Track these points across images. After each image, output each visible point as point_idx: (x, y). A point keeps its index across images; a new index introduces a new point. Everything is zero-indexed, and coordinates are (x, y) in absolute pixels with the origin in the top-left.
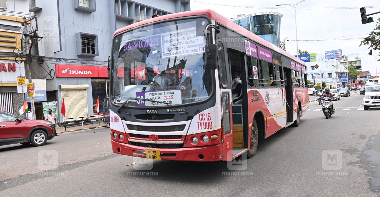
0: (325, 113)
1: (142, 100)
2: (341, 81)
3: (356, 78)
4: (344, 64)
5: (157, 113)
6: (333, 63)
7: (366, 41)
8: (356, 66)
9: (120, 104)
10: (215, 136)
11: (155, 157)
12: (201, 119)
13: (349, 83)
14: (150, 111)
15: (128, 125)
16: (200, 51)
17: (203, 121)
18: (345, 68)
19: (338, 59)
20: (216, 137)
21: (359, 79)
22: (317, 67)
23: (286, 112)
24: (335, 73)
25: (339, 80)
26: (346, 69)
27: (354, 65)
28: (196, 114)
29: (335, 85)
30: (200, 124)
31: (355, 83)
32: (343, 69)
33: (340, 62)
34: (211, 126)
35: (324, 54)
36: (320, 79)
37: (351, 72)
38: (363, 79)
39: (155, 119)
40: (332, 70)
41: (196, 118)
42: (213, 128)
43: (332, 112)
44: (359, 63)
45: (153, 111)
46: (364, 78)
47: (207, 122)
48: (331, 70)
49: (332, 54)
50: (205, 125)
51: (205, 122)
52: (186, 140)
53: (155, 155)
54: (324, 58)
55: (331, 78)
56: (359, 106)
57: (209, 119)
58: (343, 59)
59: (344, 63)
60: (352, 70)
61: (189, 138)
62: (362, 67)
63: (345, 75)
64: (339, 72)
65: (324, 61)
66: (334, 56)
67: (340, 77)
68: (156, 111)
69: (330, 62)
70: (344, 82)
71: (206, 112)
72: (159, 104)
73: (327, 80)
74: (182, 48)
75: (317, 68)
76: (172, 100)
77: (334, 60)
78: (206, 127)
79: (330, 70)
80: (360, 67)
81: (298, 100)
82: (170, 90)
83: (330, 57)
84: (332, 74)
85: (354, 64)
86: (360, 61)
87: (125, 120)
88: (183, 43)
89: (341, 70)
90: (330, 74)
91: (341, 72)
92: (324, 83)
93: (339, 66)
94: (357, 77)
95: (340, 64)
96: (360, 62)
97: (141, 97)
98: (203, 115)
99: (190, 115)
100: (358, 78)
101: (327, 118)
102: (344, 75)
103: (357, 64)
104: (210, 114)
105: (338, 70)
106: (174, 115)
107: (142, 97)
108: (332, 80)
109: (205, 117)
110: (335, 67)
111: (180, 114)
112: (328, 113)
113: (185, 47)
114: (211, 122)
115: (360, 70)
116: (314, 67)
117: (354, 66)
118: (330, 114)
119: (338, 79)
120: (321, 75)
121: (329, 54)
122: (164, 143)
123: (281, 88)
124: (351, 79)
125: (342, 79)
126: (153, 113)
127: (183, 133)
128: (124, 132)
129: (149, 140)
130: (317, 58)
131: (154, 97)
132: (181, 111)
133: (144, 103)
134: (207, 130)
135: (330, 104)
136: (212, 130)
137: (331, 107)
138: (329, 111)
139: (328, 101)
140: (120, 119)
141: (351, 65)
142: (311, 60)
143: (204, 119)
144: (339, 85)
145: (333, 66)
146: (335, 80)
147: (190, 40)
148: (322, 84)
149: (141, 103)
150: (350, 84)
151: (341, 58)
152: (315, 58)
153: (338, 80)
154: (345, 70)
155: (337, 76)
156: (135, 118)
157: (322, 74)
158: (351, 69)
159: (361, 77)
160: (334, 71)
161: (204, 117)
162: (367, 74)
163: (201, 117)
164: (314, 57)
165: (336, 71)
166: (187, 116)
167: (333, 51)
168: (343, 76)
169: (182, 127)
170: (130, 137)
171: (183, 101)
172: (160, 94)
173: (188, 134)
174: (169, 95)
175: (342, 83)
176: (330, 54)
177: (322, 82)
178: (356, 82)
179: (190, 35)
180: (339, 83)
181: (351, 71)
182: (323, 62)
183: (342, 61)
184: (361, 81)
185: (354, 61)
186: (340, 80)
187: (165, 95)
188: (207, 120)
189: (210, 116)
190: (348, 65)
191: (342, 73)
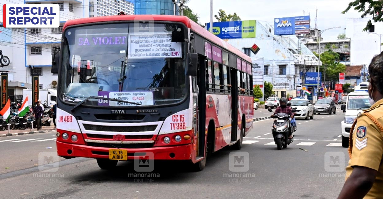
0: (276, 140)
1: (105, 99)
2: (305, 83)
3: (337, 79)
4: (315, 47)
5: (124, 113)
6: (292, 43)
7: (360, 4)
8: (339, 53)
9: (74, 102)
10: (187, 136)
11: (121, 157)
12: (174, 120)
13: (322, 89)
14: (116, 111)
15: (84, 125)
16: (172, 55)
17: (176, 122)
18: (314, 56)
19: (302, 37)
20: (189, 137)
21: (342, 82)
22: (255, 49)
23: (231, 126)
24: (293, 66)
25: (301, 81)
26: (317, 58)
27: (335, 51)
28: (169, 115)
29: (291, 91)
30: (172, 125)
31: (334, 89)
32: (311, 59)
33: (306, 42)
34: (184, 127)
35: (273, 24)
36: (261, 77)
37: (326, 66)
38: (351, 82)
39: (120, 120)
40: (287, 59)
41: (169, 119)
42: (186, 129)
43: (288, 140)
44: (346, 47)
45: (120, 111)
46: (355, 80)
47: (180, 123)
48: (285, 57)
49: (290, 24)
50: (178, 125)
51: (178, 123)
52: (157, 139)
53: (121, 155)
54: (273, 31)
55: (284, 76)
56: (335, 137)
57: (183, 120)
58: (313, 36)
59: (313, 45)
60: (329, 61)
61: (160, 138)
62: (351, 55)
63: (315, 71)
64: (302, 63)
65: (271, 38)
66: (293, 29)
67: (303, 75)
68: (123, 111)
69: (284, 40)
70: (312, 87)
71: (179, 113)
72: (126, 104)
73: (276, 79)
74: (153, 50)
75: (255, 53)
76: (142, 101)
77: (294, 37)
78: (179, 128)
79: (283, 59)
80: (348, 55)
81: (242, 112)
82: (140, 91)
83: (283, 31)
84: (287, 67)
85: (336, 48)
86: (349, 43)
87: (81, 119)
88: (154, 46)
89: (306, 59)
90: (282, 68)
91: (307, 64)
92: (269, 84)
93: (303, 51)
94: (340, 76)
95: (305, 47)
96: (347, 45)
97: (103, 96)
98: (177, 116)
99: (162, 116)
100: (342, 78)
101: (279, 148)
102: (311, 71)
103: (342, 50)
104: (183, 115)
105: (300, 60)
106: (144, 116)
107: (106, 97)
108: (286, 81)
109: (179, 118)
110: (294, 52)
111: (151, 115)
112: (282, 141)
113: (156, 50)
114: (185, 123)
115: (348, 63)
116: (249, 49)
117: (334, 54)
118: (284, 143)
119: (298, 78)
120: (262, 68)
121: (283, 25)
122: (132, 143)
123: (228, 95)
124: (326, 80)
125: (307, 79)
126: (119, 113)
127: (155, 133)
128: (80, 133)
129: (114, 140)
130: (258, 30)
131: (120, 97)
132: (152, 112)
133: (107, 102)
134: (180, 130)
135: (286, 125)
136: (184, 130)
137: (287, 130)
138: (283, 137)
139: (283, 121)
140: (74, 118)
141: (328, 50)
142: (243, 34)
143: (177, 120)
144: (301, 92)
145: (290, 50)
146: (293, 80)
147: (162, 44)
148: (265, 88)
149: (104, 102)
150: (323, 91)
151: (308, 34)
152: (253, 31)
153: (299, 81)
154: (314, 61)
155: (298, 72)
156: (95, 118)
157: (266, 67)
158: (328, 58)
159: (347, 78)
160: (291, 62)
161: (177, 118)
162: (361, 72)
163: (174, 118)
164: (252, 29)
165: (296, 61)
166: (159, 117)
167: (292, 19)
168: (311, 73)
169: (153, 128)
170: (88, 138)
171: (155, 103)
172: (128, 94)
173: (159, 134)
174: (139, 96)
175: (306, 88)
176: (286, 24)
177: (265, 83)
178: (336, 87)
179: (162, 39)
180: (301, 88)
181: (327, 63)
182: (270, 41)
183: (311, 41)
184: (348, 86)
185: (335, 43)
186: (304, 81)
187: (134, 96)
188: (181, 121)
189: (183, 118)
190: (322, 50)
191: (309, 67)
